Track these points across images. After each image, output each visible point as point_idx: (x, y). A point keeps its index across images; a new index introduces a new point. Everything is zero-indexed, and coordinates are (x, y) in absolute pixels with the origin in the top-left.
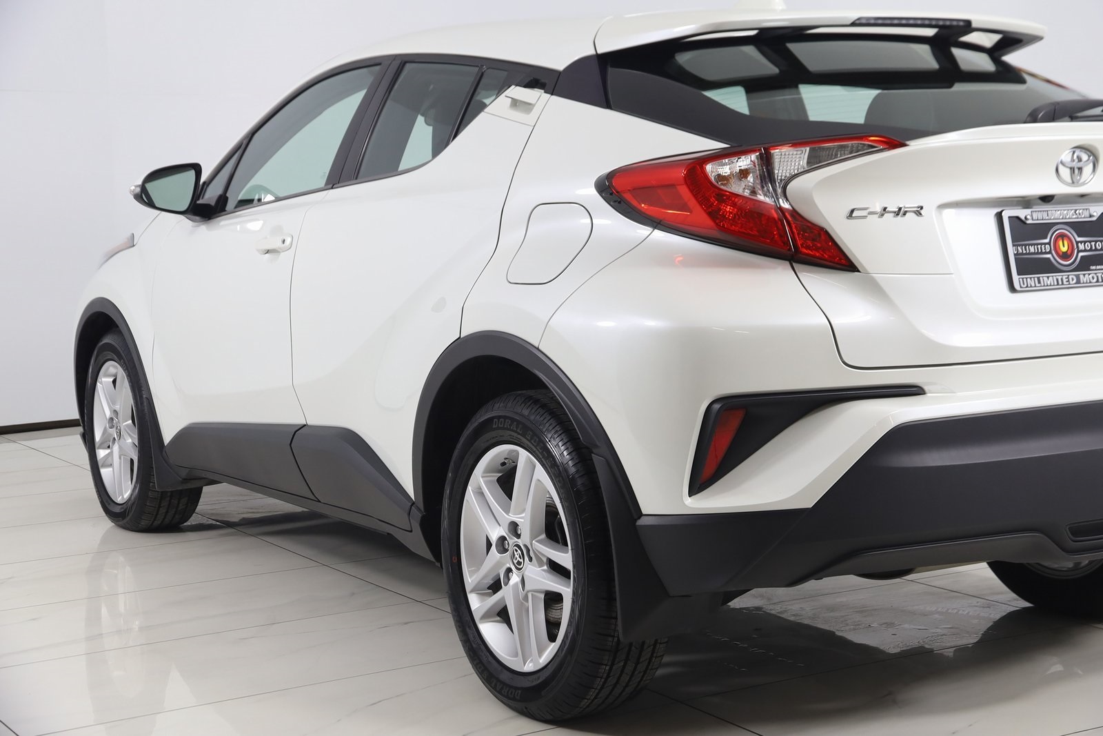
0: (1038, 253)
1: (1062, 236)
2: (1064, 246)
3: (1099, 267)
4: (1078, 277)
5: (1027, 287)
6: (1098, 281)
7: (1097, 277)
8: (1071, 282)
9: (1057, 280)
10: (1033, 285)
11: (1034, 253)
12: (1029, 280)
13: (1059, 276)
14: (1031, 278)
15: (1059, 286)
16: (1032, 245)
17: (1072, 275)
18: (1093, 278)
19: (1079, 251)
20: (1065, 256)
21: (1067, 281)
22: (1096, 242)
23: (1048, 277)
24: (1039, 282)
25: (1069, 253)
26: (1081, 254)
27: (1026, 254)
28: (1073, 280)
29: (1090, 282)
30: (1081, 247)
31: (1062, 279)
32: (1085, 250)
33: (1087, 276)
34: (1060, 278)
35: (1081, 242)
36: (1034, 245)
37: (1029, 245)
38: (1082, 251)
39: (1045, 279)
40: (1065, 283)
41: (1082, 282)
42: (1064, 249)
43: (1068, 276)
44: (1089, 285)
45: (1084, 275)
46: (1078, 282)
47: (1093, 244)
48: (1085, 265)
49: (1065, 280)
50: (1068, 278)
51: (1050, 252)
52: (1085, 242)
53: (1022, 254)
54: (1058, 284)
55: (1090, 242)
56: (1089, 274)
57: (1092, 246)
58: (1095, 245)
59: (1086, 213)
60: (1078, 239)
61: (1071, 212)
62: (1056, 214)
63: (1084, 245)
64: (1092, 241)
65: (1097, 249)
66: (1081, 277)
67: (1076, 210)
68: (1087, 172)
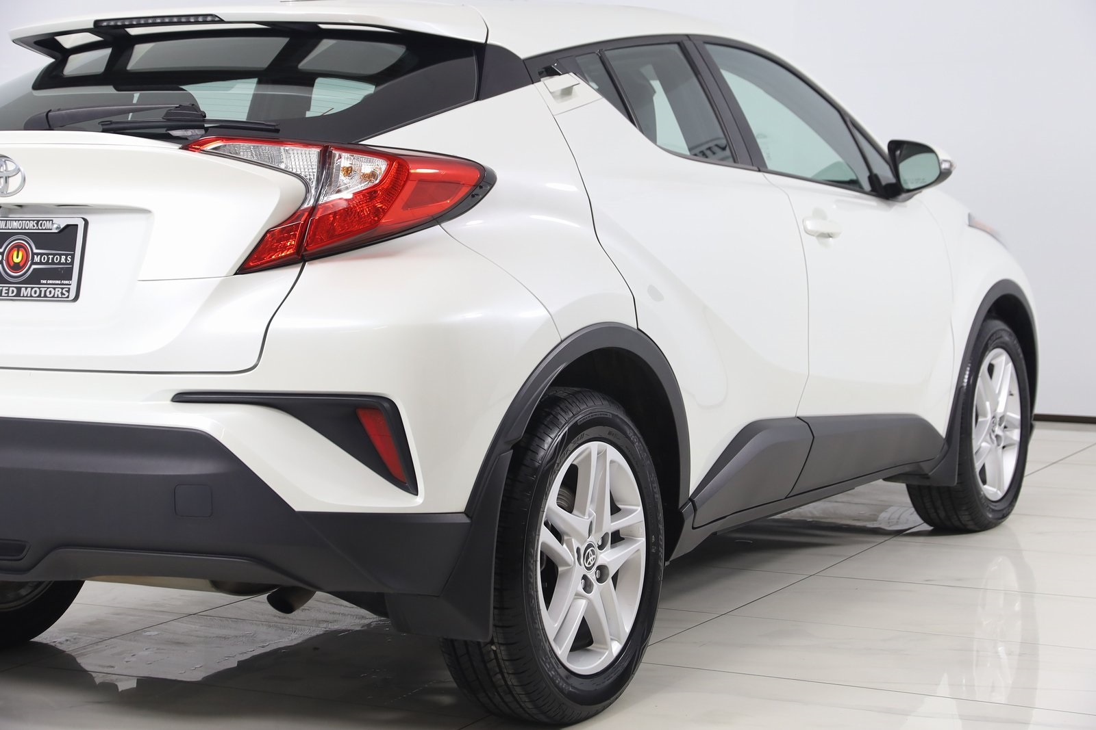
1: (19, 247)
2: (17, 257)
3: (49, 282)
4: (19, 289)
6: (39, 296)
7: (41, 291)
8: (10, 294)
17: (13, 289)
18: (35, 292)
19: (33, 263)
20: (16, 267)
21: (6, 293)
22: (54, 255)
25: (21, 265)
26: (34, 267)
28: (13, 292)
29: (31, 296)
30: (37, 259)
31: (2, 290)
32: (41, 263)
33: (29, 289)
35: (37, 254)
38: (37, 263)
40: (4, 294)
41: (22, 295)
42: (17, 260)
43: (9, 287)
44: (30, 298)
45: (26, 288)
46: (18, 294)
47: (51, 257)
48: (35, 278)
49: (4, 291)
50: (8, 290)
52: (42, 254)
55: (48, 255)
56: (32, 288)
57: (48, 259)
58: (53, 259)
59: (48, 225)
60: (36, 251)
61: (31, 224)
62: (15, 224)
63: (40, 258)
64: (51, 254)
65: (53, 263)
66: (23, 289)
67: (38, 221)
68: (14, 182)
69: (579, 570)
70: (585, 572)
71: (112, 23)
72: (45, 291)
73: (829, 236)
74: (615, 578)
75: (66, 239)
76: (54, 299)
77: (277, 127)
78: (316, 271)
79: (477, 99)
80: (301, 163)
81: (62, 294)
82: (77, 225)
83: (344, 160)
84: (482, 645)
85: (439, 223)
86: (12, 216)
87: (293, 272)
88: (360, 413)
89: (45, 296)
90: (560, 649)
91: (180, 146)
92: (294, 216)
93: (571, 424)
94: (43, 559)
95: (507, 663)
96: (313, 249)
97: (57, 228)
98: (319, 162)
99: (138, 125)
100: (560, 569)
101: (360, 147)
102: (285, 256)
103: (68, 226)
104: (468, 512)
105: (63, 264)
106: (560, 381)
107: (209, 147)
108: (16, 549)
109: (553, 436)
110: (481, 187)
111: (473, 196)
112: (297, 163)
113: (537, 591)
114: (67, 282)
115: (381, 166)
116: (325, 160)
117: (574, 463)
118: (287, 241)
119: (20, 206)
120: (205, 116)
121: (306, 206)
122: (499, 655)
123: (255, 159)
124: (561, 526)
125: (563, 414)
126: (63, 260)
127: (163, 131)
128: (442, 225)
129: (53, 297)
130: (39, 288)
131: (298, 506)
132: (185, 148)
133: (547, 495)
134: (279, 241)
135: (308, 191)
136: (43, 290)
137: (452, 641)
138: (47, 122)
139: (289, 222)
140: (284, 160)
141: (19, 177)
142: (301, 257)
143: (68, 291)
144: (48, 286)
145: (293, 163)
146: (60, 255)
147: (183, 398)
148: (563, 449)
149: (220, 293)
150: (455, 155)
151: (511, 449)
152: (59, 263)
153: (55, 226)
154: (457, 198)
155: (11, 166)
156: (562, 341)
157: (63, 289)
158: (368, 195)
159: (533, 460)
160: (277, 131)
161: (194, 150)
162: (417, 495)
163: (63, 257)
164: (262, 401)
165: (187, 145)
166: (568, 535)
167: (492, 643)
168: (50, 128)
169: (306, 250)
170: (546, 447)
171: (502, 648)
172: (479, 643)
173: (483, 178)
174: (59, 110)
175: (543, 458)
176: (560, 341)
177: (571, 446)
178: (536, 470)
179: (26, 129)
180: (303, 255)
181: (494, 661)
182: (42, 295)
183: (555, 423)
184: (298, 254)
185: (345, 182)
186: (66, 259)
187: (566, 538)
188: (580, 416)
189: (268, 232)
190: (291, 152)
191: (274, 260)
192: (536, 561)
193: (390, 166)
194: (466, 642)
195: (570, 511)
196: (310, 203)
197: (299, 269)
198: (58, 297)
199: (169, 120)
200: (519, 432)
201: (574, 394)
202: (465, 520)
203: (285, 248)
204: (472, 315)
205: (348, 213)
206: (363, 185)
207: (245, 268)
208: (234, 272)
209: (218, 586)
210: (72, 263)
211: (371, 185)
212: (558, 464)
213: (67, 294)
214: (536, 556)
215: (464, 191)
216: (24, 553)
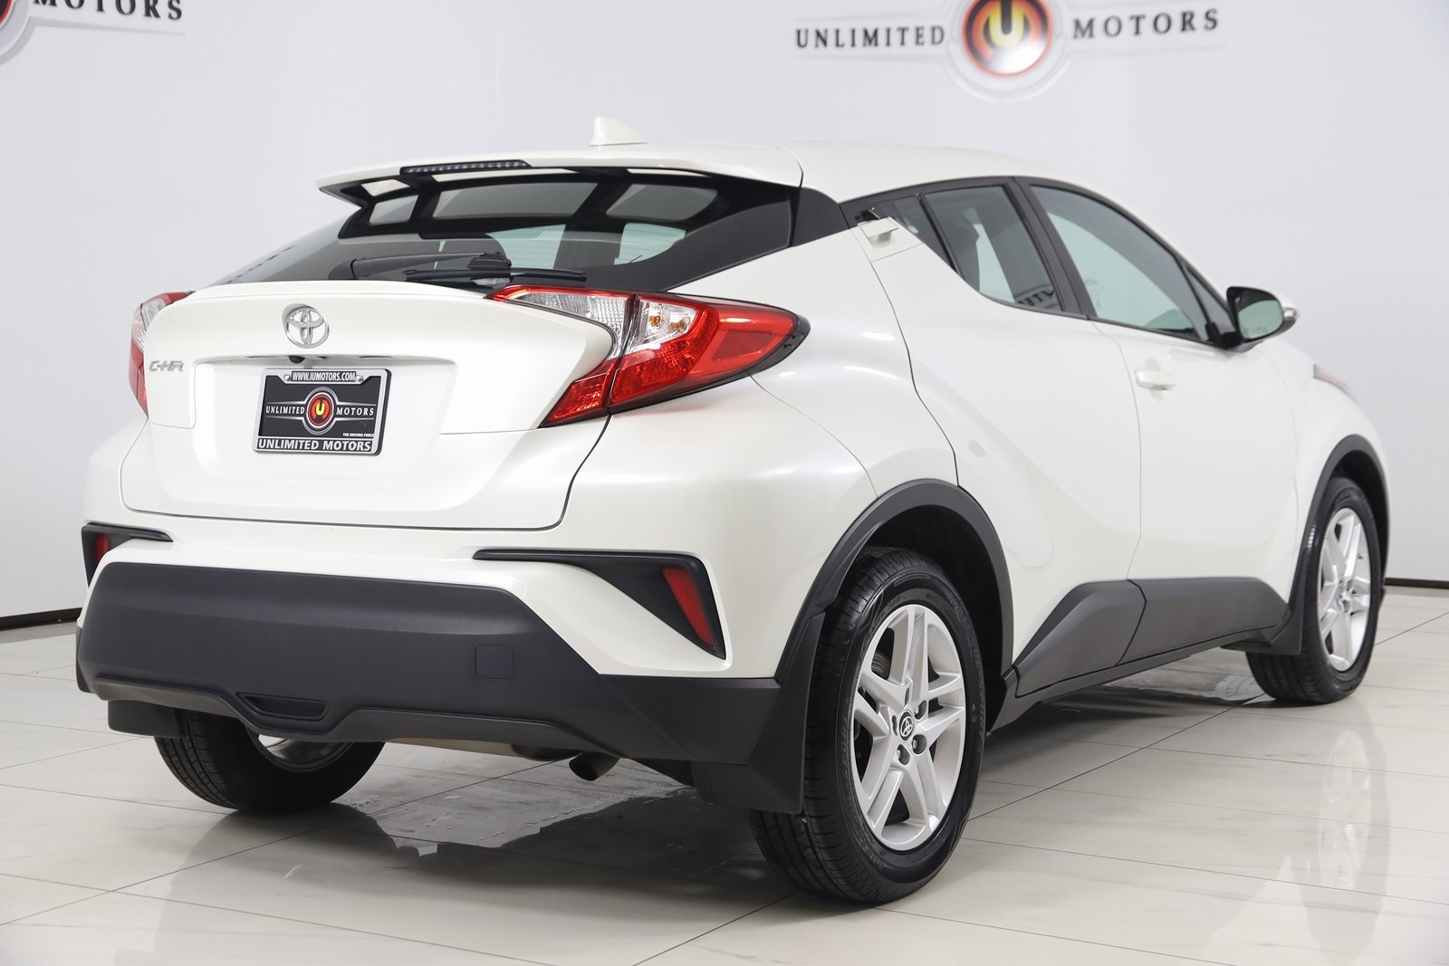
0: (291, 415)
1: (321, 399)
2: (320, 410)
3: (352, 435)
4: (321, 443)
5: (265, 448)
6: (342, 449)
7: (343, 445)
8: (313, 448)
9: (299, 443)
10: (272, 447)
11: (285, 415)
12: (269, 441)
13: (302, 440)
14: (271, 440)
15: (300, 450)
16: (286, 406)
17: (315, 442)
18: (337, 446)
19: (335, 416)
20: (319, 420)
21: (308, 447)
22: (357, 407)
23: (290, 440)
24: (279, 445)
25: (324, 417)
26: (336, 419)
27: (279, 415)
28: (315, 445)
29: (333, 450)
31: (304, 443)
32: (343, 416)
33: (331, 443)
34: (302, 442)
35: (340, 407)
36: (289, 406)
37: (283, 405)
38: (339, 416)
39: (287, 441)
40: (306, 448)
41: (324, 448)
42: (320, 413)
43: (312, 440)
44: (332, 451)
45: (329, 441)
46: (320, 448)
47: (353, 409)
48: (338, 431)
49: (306, 445)
50: (311, 443)
51: (304, 415)
52: (344, 407)
53: (275, 414)
54: (298, 448)
55: (350, 407)
56: (334, 441)
57: (351, 411)
58: (355, 411)
59: (351, 377)
60: (338, 403)
61: (335, 375)
62: (319, 376)
63: (343, 410)
64: (354, 407)
65: (356, 416)
66: (326, 442)
67: (341, 373)
68: (318, 333)
69: (895, 740)
70: (902, 742)
71: (419, 170)
72: (348, 444)
73: (1163, 388)
74: (933, 749)
75: (369, 391)
76: (357, 452)
77: (583, 276)
78: (621, 425)
79: (791, 245)
80: (608, 313)
81: (364, 447)
82: (380, 377)
83: (652, 309)
84: (792, 817)
85: (750, 375)
86: (316, 368)
87: (600, 424)
88: (667, 573)
89: (347, 449)
90: (875, 823)
91: (485, 295)
92: (600, 368)
93: (887, 585)
94: (342, 719)
95: (818, 837)
96: (618, 402)
97: (360, 380)
98: (626, 311)
99: (442, 274)
100: (875, 739)
101: (669, 296)
102: (590, 409)
103: (370, 378)
104: (778, 677)
105: (366, 416)
106: (876, 540)
107: (514, 296)
108: (315, 709)
109: (868, 598)
110: (794, 337)
111: (785, 346)
112: (604, 313)
113: (850, 762)
114: (369, 435)
115: (690, 315)
116: (632, 309)
117: (890, 627)
118: (593, 392)
119: (324, 357)
120: (510, 265)
121: (612, 357)
122: (810, 829)
123: (561, 309)
124: (876, 693)
125: (878, 575)
126: (366, 413)
127: (467, 280)
128: (753, 376)
129: (355, 450)
130: (341, 441)
131: (602, 668)
132: (489, 297)
133: (861, 660)
134: (584, 393)
135: (614, 341)
136: (345, 443)
137: (761, 813)
138: (351, 272)
139: (596, 372)
140: (590, 309)
141: (323, 328)
142: (607, 410)
143: (370, 445)
144: (350, 439)
145: (600, 313)
146: (363, 407)
147: (485, 555)
148: (878, 612)
149: (524, 447)
150: (767, 303)
151: (824, 611)
152: (362, 416)
153: (358, 378)
154: (769, 349)
155: (315, 317)
156: (878, 499)
157: (365, 442)
158: (676, 346)
159: (847, 623)
160: (584, 279)
161: (499, 299)
162: (725, 659)
163: (366, 410)
164: (564, 559)
165: (492, 294)
166: (883, 703)
167: (803, 815)
168: (355, 278)
169: (611, 403)
170: (860, 609)
171: (813, 821)
172: (789, 816)
173: (795, 327)
174: (363, 259)
175: (857, 622)
176: (875, 498)
177: (886, 610)
178: (850, 634)
179: (331, 278)
180: (608, 409)
181: (805, 834)
182: (345, 448)
183: (870, 585)
184: (604, 408)
185: (653, 332)
186: (369, 412)
187: (881, 706)
188: (897, 578)
189: (573, 383)
190: (598, 301)
191: (579, 412)
192: (850, 730)
193: (699, 315)
194: (775, 815)
195: (886, 678)
196: (616, 354)
197: (605, 422)
198: (360, 450)
199: (473, 269)
200: (832, 594)
201: (890, 555)
202: (776, 686)
203: (590, 400)
204: (784, 471)
205: (656, 363)
206: (671, 335)
207: (548, 422)
208: (538, 425)
209: (519, 750)
210: (375, 416)
211: (679, 334)
212: (873, 628)
213: (369, 448)
214: (850, 724)
215: (777, 340)
216: (324, 713)
